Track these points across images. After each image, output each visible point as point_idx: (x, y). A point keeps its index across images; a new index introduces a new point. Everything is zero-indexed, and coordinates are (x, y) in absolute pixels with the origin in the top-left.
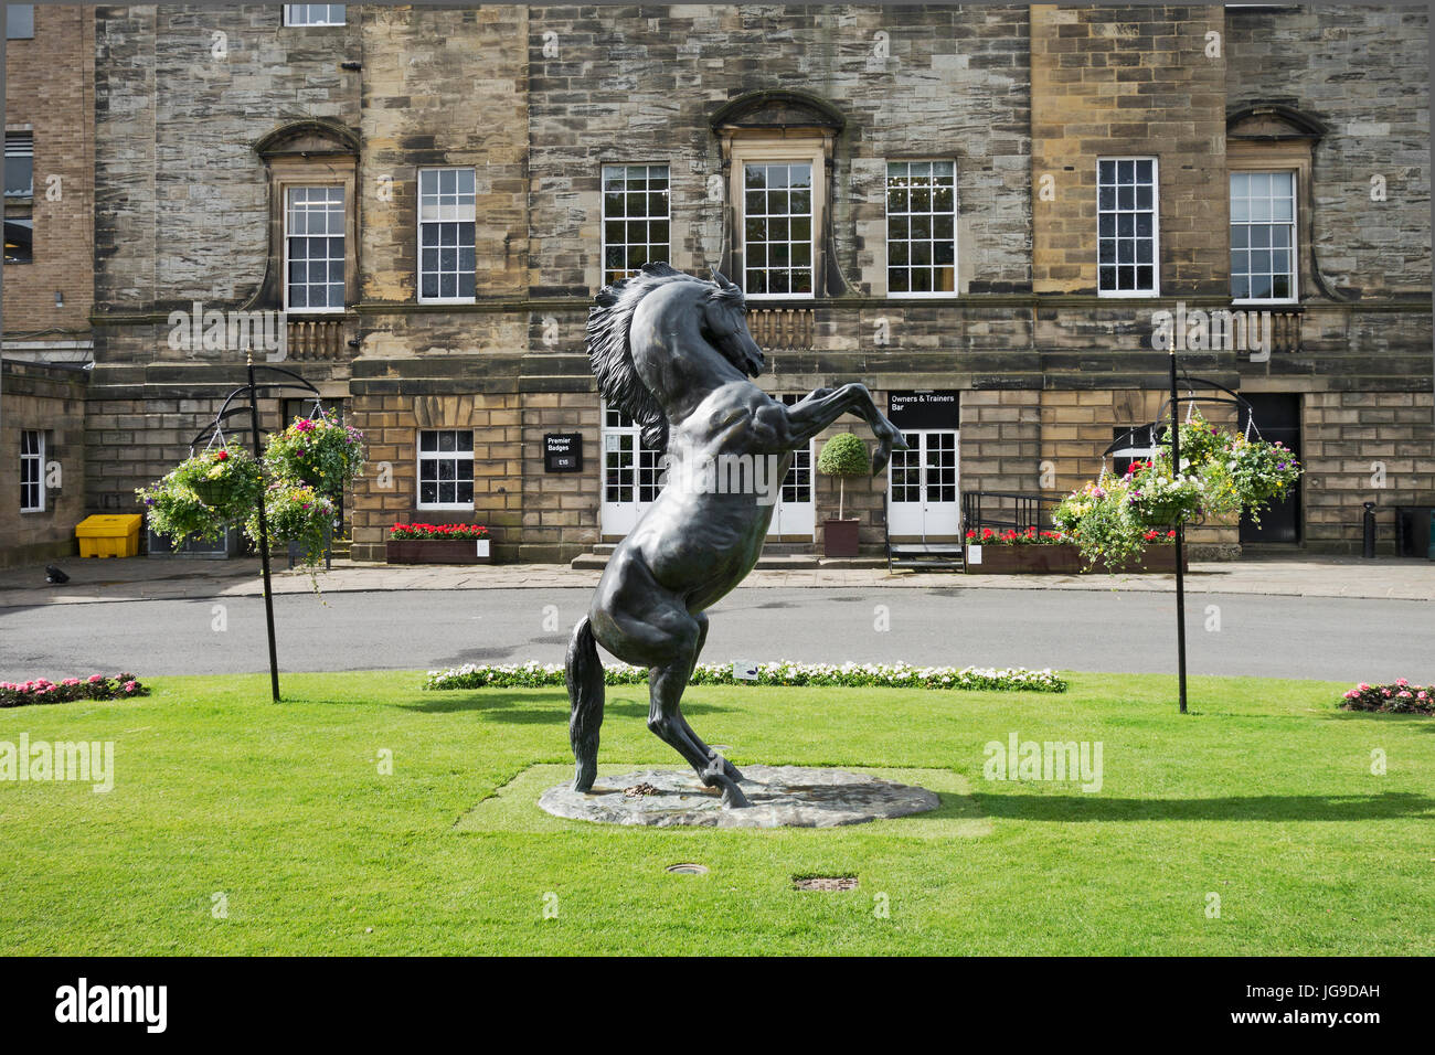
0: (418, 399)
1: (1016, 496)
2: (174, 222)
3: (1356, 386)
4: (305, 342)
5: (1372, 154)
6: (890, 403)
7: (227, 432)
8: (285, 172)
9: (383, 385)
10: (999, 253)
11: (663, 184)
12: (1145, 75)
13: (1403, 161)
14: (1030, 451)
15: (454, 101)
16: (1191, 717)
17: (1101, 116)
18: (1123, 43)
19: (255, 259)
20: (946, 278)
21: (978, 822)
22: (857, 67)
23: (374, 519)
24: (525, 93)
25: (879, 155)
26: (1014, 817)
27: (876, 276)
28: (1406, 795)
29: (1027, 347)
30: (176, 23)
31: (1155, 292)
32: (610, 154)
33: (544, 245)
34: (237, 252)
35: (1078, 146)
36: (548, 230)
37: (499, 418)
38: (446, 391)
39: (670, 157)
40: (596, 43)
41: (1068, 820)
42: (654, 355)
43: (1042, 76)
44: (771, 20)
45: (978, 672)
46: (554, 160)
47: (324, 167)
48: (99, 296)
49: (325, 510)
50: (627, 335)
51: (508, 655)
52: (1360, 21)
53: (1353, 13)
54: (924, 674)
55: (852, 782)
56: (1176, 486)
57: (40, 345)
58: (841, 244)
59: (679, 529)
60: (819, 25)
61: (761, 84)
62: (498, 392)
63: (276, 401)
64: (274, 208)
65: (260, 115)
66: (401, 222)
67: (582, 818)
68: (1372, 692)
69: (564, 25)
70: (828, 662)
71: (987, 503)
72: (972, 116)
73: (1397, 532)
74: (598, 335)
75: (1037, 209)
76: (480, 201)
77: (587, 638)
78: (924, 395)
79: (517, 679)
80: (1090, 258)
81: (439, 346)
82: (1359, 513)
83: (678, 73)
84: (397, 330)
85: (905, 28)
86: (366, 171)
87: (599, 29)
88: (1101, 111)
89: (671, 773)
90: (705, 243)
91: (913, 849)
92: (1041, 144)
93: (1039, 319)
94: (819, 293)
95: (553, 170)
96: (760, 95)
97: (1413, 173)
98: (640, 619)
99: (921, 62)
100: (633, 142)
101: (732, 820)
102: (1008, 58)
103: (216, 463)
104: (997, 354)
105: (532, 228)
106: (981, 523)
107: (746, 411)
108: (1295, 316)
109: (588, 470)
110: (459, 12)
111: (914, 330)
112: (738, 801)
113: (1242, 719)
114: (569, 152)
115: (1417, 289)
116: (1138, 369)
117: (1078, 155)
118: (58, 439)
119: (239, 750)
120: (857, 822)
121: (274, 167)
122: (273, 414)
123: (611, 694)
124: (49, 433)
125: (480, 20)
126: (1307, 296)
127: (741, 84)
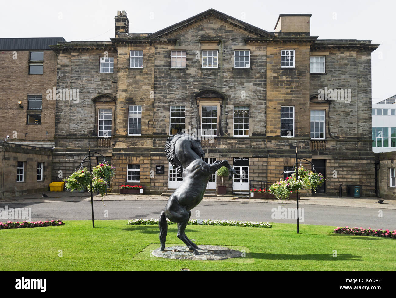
0: (128, 157)
1: (262, 181)
2: (73, 116)
3: (338, 158)
4: (102, 144)
5: (342, 106)
6: (234, 160)
7: (84, 167)
8: (99, 105)
9: (120, 154)
10: (259, 127)
11: (184, 110)
12: (292, 88)
13: (349, 108)
14: (265, 171)
15: (137, 91)
16: (300, 235)
17: (282, 97)
18: (287, 81)
19: (92, 125)
20: (247, 132)
21: (251, 259)
22: (228, 85)
23: (117, 184)
24: (153, 89)
25: (232, 105)
26: (259, 258)
27: (231, 131)
28: (347, 254)
29: (265, 148)
30: (75, 71)
31: (293, 136)
32: (172, 103)
33: (157, 123)
34: (88, 123)
35: (277, 103)
36: (158, 120)
37: (146, 162)
38: (134, 155)
39: (186, 104)
40: (169, 78)
41: (271, 259)
42: (180, 153)
43: (269, 88)
44: (208, 74)
45: (252, 223)
46: (159, 104)
47: (108, 104)
48: (56, 132)
49: (106, 184)
50: (174, 148)
51: (146, 216)
52: (340, 77)
53: (338, 75)
54: (240, 223)
55: (223, 249)
56: (297, 183)
57: (43, 143)
58: (223, 124)
59: (185, 192)
60: (219, 75)
61: (206, 88)
62: (145, 156)
63: (95, 157)
64: (96, 113)
65: (93, 93)
66: (125, 117)
67: (162, 257)
68: (341, 229)
69: (162, 74)
70: (218, 219)
71: (255, 183)
72: (253, 96)
73: (347, 191)
74: (167, 148)
75: (267, 117)
76: (143, 113)
77: (164, 216)
78: (241, 158)
79: (148, 223)
80: (279, 128)
81: (133, 145)
82: (338, 187)
83: (187, 85)
84: (123, 142)
85: (238, 76)
86: (117, 106)
87: (170, 75)
88: (282, 96)
89: (182, 246)
90: (193, 123)
91: (236, 266)
92: (268, 103)
93: (267, 142)
94: (218, 135)
95: (159, 106)
96: (206, 91)
97: (351, 111)
98: (176, 212)
99: (242, 84)
100: (177, 100)
101: (195, 258)
102: (262, 84)
103: (81, 173)
104: (258, 149)
105: (154, 119)
106: (253, 187)
107: (201, 166)
108: (325, 142)
109: (166, 174)
110: (139, 71)
111: (239, 144)
112: (197, 254)
113: (312, 235)
114: (163, 102)
115: (352, 137)
116: (290, 153)
117: (277, 105)
118: (46, 164)
119: (84, 239)
120: (224, 259)
121: (96, 104)
122: (95, 160)
123: (169, 227)
124: (44, 163)
125: (143, 73)
126: (327, 138)
127: (202, 88)
